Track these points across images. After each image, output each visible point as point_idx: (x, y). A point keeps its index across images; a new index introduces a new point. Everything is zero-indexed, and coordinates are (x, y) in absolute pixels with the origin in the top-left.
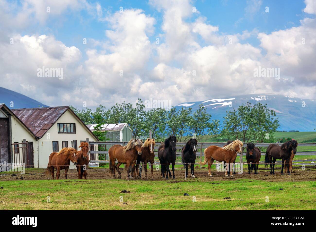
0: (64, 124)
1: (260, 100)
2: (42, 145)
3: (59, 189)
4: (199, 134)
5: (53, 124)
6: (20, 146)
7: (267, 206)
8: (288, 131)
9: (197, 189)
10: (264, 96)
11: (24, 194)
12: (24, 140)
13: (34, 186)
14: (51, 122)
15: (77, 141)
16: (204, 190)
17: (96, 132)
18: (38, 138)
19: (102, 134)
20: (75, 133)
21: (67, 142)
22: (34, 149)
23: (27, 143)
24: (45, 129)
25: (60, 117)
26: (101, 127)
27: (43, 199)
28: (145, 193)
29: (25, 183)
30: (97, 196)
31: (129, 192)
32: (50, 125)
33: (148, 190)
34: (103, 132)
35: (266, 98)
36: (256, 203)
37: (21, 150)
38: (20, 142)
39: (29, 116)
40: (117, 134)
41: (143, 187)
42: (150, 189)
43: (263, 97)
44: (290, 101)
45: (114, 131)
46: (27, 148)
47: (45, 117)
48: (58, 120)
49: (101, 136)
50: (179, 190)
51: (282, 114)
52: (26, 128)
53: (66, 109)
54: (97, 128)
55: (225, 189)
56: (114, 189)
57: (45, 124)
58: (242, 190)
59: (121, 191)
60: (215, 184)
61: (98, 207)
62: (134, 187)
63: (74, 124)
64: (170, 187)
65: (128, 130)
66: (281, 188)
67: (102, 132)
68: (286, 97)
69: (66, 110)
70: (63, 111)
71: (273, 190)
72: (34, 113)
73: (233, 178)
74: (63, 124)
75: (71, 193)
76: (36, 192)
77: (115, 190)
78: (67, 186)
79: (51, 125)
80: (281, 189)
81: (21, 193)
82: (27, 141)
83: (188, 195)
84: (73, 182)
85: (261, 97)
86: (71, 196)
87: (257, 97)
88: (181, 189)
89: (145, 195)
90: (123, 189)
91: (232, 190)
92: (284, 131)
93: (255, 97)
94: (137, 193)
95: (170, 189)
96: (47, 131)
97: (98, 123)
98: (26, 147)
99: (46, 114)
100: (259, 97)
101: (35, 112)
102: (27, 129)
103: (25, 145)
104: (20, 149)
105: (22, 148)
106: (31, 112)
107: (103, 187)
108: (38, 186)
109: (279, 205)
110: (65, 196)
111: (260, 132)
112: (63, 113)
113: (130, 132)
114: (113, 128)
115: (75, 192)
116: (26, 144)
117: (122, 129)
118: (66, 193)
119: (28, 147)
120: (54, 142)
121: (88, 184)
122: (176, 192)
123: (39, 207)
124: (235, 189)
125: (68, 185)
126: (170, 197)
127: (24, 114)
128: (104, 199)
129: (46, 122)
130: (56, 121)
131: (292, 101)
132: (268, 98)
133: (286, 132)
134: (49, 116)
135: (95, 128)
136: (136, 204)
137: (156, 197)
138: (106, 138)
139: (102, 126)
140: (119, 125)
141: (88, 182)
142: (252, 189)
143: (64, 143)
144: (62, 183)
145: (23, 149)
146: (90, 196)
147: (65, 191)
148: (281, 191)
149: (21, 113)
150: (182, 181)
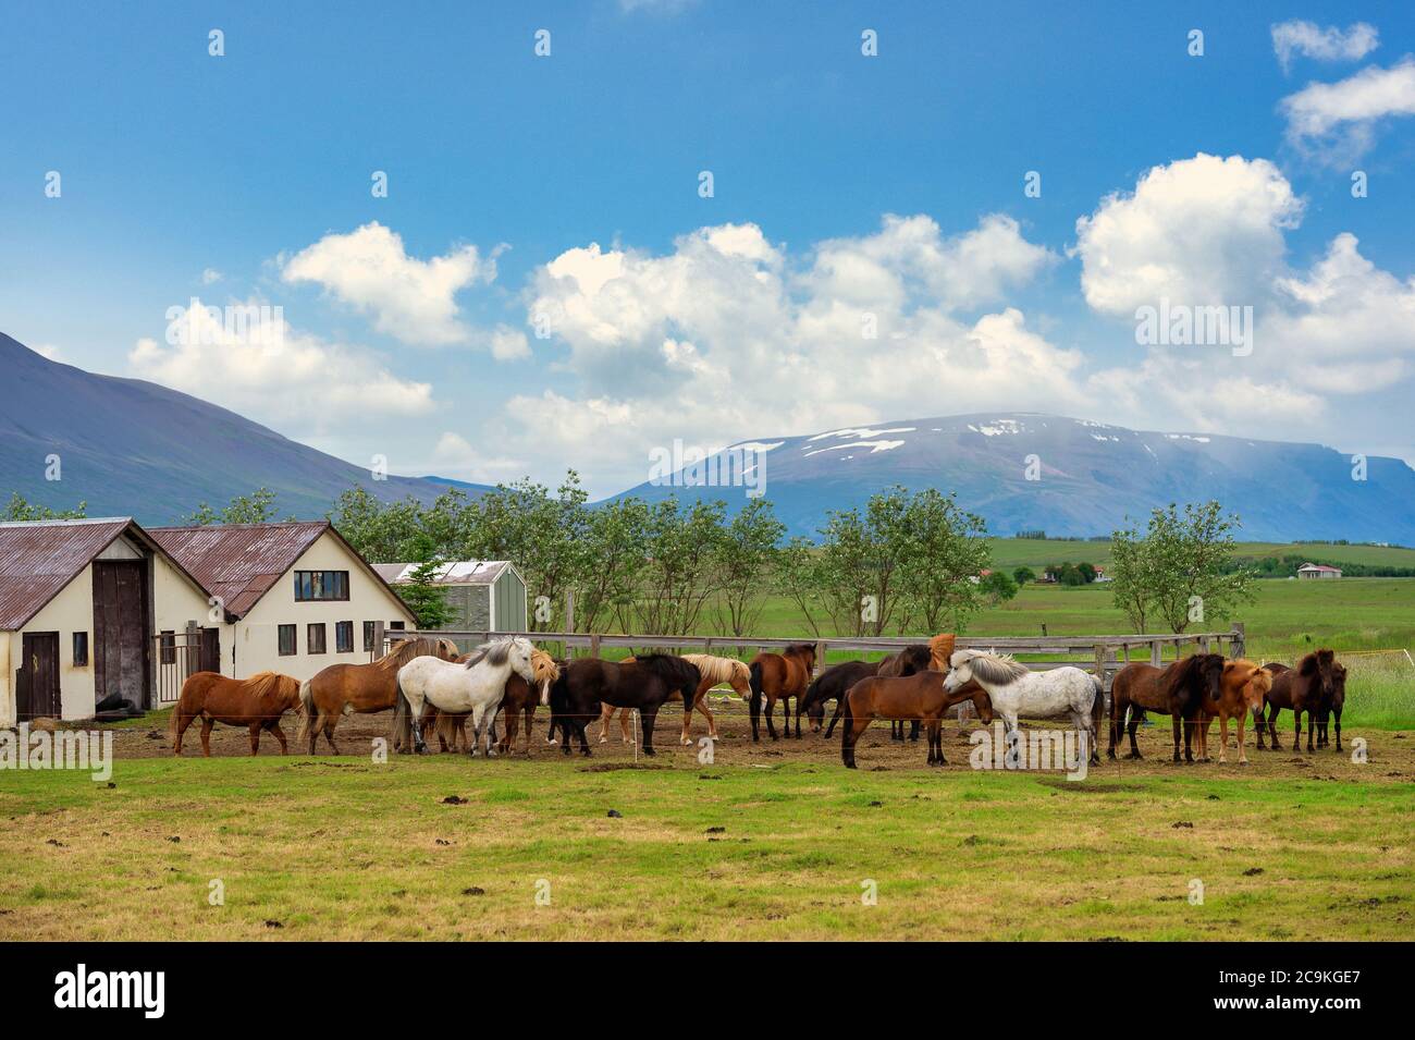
0: (315, 575)
1: (999, 432)
2: (247, 639)
3: (275, 791)
4: (744, 580)
5: (282, 575)
6: (180, 642)
7: (799, 863)
8: (1086, 540)
9: (650, 796)
10: (1013, 422)
11: (173, 807)
12: (192, 623)
13: (206, 779)
14: (273, 569)
15: (351, 622)
16: (670, 798)
17: (415, 587)
18: (234, 616)
19: (435, 593)
20: (348, 599)
21: (323, 625)
22: (221, 649)
23: (201, 631)
24: (257, 591)
25: (302, 553)
26: (432, 575)
27: (224, 822)
28: (508, 804)
29: (182, 769)
30: (374, 815)
31: (465, 801)
32: (271, 577)
33: (516, 797)
34: (437, 589)
35: (1018, 426)
36: (777, 852)
37: (181, 655)
38: (179, 629)
39: (210, 549)
40: (480, 594)
41: (504, 786)
42: (524, 791)
43: (1007, 425)
44: (1099, 438)
45: (470, 584)
46: (200, 648)
47: (256, 554)
48: (295, 561)
49: (433, 600)
50: (602, 796)
51: (1069, 480)
52: (196, 586)
53: (321, 529)
54: (419, 575)
55: (728, 797)
56: (425, 791)
57: (256, 576)
58: (771, 803)
59: (443, 800)
60: (709, 778)
61: (367, 852)
62: (483, 787)
63: (347, 573)
64: (582, 787)
65: (513, 580)
66: (877, 800)
67: (434, 585)
68: (1085, 424)
69: (321, 533)
70: (310, 536)
71: (855, 805)
72: (225, 539)
73: (777, 753)
74: (312, 572)
75: (305, 802)
76: (208, 798)
77: (430, 794)
78: (298, 780)
79: (273, 579)
80: (876, 804)
81: (164, 804)
82: (202, 628)
83: (619, 816)
84: (318, 767)
85: (1002, 424)
86: (304, 814)
87: (988, 425)
88: (608, 795)
89: (504, 812)
90: (451, 791)
91: (745, 800)
92: (1072, 540)
93: (981, 425)
94: (484, 806)
95: (580, 792)
96: (262, 596)
97: (423, 559)
98: (196, 645)
99: (259, 544)
100: (994, 426)
101: (230, 535)
102: (201, 591)
103: (196, 640)
104: (179, 650)
105: (184, 649)
106: (215, 538)
107: (397, 782)
108: (217, 780)
109: (832, 861)
110: (287, 814)
111: (932, 581)
112: (312, 543)
113: (520, 587)
114: (469, 575)
115: (318, 802)
116: (199, 636)
117: (495, 579)
118: (291, 804)
119: (202, 645)
120: (283, 628)
121: (359, 774)
122: (592, 805)
123: (208, 851)
124: (752, 798)
125: (302, 776)
126: (570, 822)
127: (193, 543)
128: (393, 823)
129: (260, 569)
130: (290, 566)
131: (1105, 439)
132: (1023, 429)
133: (1082, 539)
134: (269, 550)
135: (414, 575)
136: (468, 846)
137: (533, 819)
138: (448, 607)
139: (436, 570)
140: (487, 565)
141: (359, 768)
142: (800, 799)
143: (313, 631)
144: (285, 769)
145: (187, 651)
146: (355, 813)
147: (289, 798)
148: (874, 808)
149: (187, 540)
150: (618, 767)
